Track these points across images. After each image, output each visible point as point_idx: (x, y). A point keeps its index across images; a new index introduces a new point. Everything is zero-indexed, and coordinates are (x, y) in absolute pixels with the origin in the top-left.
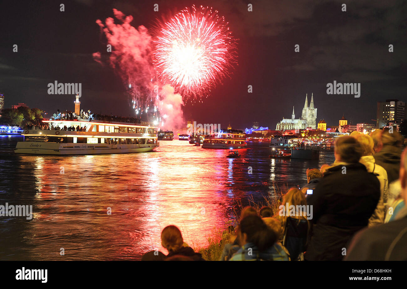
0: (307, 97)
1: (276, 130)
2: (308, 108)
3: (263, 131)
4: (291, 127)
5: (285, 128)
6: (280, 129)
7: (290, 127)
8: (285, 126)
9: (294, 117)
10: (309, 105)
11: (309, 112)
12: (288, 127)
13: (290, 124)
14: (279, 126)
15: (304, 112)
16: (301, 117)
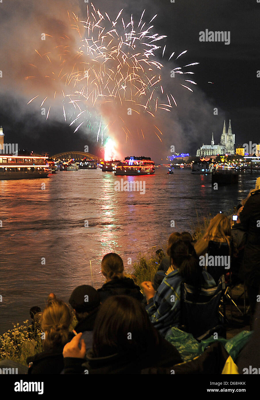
0: (224, 124)
1: (197, 156)
2: (226, 134)
3: (184, 158)
4: (211, 152)
5: (205, 154)
6: (200, 155)
7: (209, 152)
8: (205, 152)
9: (214, 143)
10: (227, 132)
11: (227, 138)
12: (208, 152)
13: (210, 150)
14: (199, 152)
15: (222, 138)
16: (220, 143)
